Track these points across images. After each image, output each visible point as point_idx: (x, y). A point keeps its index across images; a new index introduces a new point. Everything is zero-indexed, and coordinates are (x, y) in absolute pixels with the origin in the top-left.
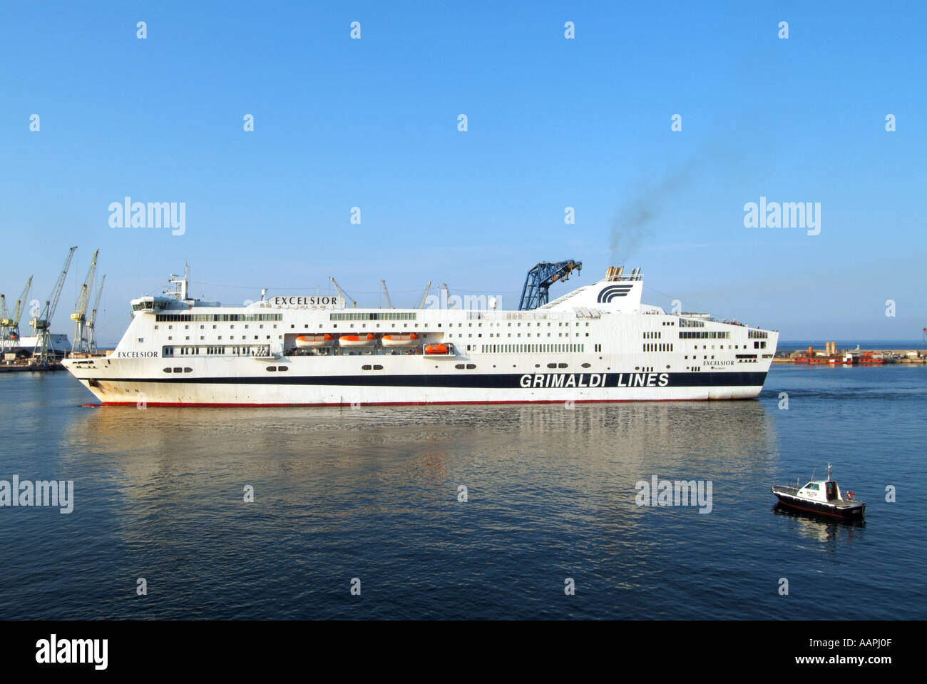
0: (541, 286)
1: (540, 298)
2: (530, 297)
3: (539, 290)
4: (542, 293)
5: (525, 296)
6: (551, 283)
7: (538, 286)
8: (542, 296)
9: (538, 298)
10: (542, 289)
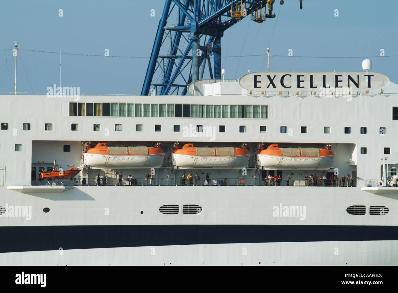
0: (201, 30)
1: (200, 60)
2: (172, 58)
3: (197, 41)
4: (205, 49)
5: (161, 54)
6: (227, 25)
7: (194, 29)
8: (205, 55)
9: (195, 60)
10: (204, 39)
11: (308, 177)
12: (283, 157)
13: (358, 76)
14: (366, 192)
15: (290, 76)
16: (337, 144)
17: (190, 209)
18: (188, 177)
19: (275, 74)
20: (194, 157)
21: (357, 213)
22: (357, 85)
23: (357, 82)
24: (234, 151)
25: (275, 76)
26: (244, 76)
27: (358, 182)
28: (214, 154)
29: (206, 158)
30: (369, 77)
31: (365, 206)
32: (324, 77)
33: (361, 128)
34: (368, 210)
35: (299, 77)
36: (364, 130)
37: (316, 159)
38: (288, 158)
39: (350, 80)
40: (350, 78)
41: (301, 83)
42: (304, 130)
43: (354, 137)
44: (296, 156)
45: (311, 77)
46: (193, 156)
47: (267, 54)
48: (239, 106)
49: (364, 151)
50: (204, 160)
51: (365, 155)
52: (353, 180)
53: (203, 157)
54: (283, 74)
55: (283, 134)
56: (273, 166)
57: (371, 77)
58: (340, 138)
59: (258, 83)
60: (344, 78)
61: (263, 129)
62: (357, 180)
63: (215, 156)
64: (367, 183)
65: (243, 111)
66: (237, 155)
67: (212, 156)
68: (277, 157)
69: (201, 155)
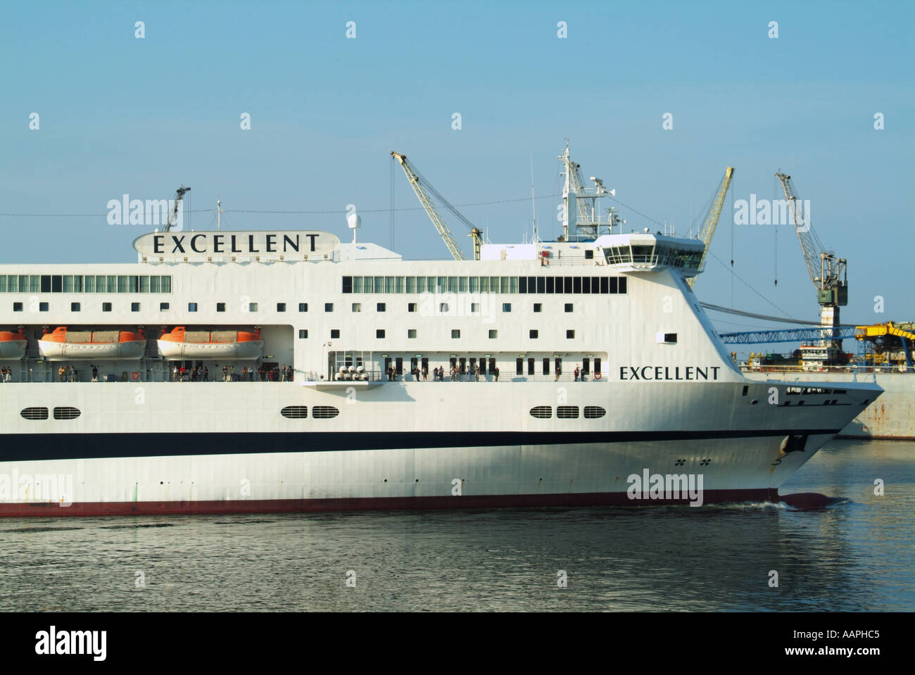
11: (226, 369)
12: (186, 344)
13: (298, 236)
14: (307, 389)
15: (205, 236)
16: (277, 326)
17: (65, 413)
18: (61, 370)
19: (183, 234)
20: (62, 344)
21: (296, 416)
22: (296, 248)
23: (296, 245)
24: (118, 335)
25: (183, 237)
26: (141, 236)
27: (296, 375)
28: (90, 341)
29: (77, 345)
30: (313, 237)
31: (306, 407)
32: (251, 238)
33: (300, 305)
34: (310, 412)
35: (216, 238)
36: (304, 307)
37: (232, 346)
38: (193, 345)
39: (287, 242)
40: (286, 238)
41: (219, 246)
42: (221, 307)
43: (291, 317)
44: (205, 342)
45: (234, 238)
46: (59, 344)
47: (217, 209)
48: (130, 277)
49: (304, 334)
50: (75, 348)
51: (305, 339)
52: (288, 373)
53: (74, 345)
54: (194, 235)
55: (192, 313)
56: (176, 356)
57: (316, 237)
58: (272, 318)
59: (159, 247)
60: (279, 239)
61: (164, 306)
62: (295, 372)
63: (92, 342)
64: (309, 376)
65: (138, 284)
66: (122, 341)
67: (86, 342)
68: (178, 343)
69: (71, 342)
